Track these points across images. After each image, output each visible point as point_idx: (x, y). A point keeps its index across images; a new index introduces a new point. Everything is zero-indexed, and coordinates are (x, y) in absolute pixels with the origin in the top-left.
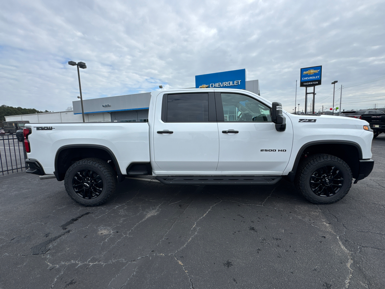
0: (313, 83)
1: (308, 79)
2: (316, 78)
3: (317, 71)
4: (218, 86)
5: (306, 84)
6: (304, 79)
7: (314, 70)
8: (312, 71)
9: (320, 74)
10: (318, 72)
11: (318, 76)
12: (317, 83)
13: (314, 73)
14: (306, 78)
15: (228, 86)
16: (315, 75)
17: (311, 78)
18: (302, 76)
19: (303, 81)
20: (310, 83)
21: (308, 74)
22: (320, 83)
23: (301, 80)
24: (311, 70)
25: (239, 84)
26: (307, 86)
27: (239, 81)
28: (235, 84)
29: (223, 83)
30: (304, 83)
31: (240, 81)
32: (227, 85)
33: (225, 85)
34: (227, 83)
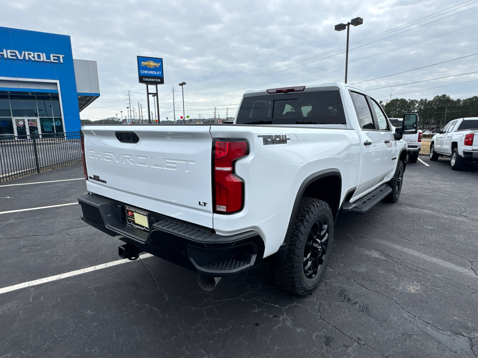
0: (154, 80)
1: (148, 73)
2: (157, 74)
3: (157, 64)
4: (11, 56)
5: (146, 80)
6: (144, 72)
7: (154, 62)
8: (152, 64)
9: (161, 69)
10: (159, 65)
11: (160, 72)
12: (159, 80)
13: (155, 66)
14: (146, 72)
15: (36, 61)
16: (155, 69)
17: (151, 72)
18: (140, 67)
19: (142, 75)
20: (151, 80)
21: (147, 66)
22: (162, 82)
23: (140, 73)
24: (151, 61)
25: (62, 61)
26: (148, 83)
27: (61, 56)
28: (52, 61)
29: (23, 52)
30: (144, 79)
31: (63, 57)
32: (33, 59)
33: (29, 58)
34: (32, 53)
